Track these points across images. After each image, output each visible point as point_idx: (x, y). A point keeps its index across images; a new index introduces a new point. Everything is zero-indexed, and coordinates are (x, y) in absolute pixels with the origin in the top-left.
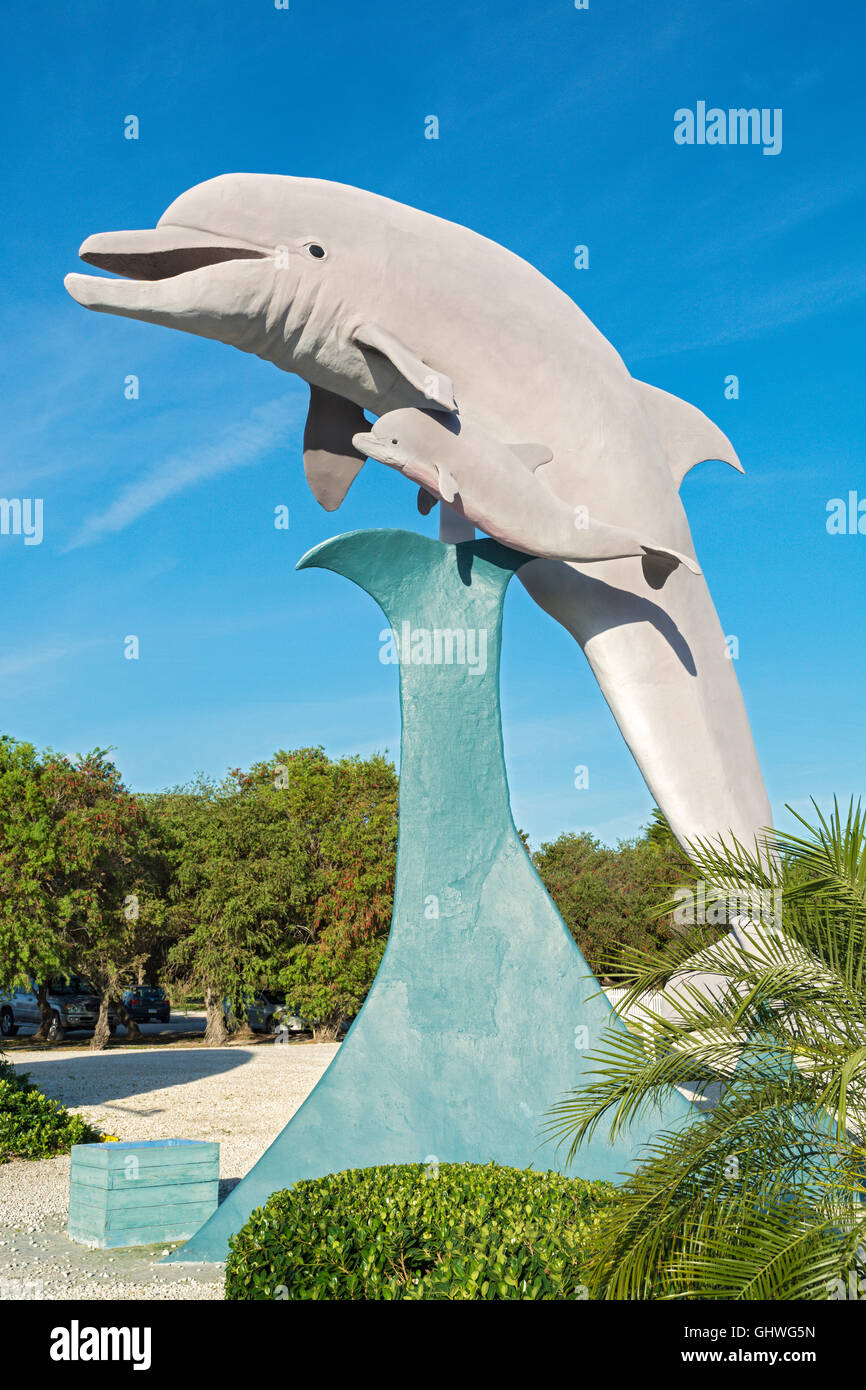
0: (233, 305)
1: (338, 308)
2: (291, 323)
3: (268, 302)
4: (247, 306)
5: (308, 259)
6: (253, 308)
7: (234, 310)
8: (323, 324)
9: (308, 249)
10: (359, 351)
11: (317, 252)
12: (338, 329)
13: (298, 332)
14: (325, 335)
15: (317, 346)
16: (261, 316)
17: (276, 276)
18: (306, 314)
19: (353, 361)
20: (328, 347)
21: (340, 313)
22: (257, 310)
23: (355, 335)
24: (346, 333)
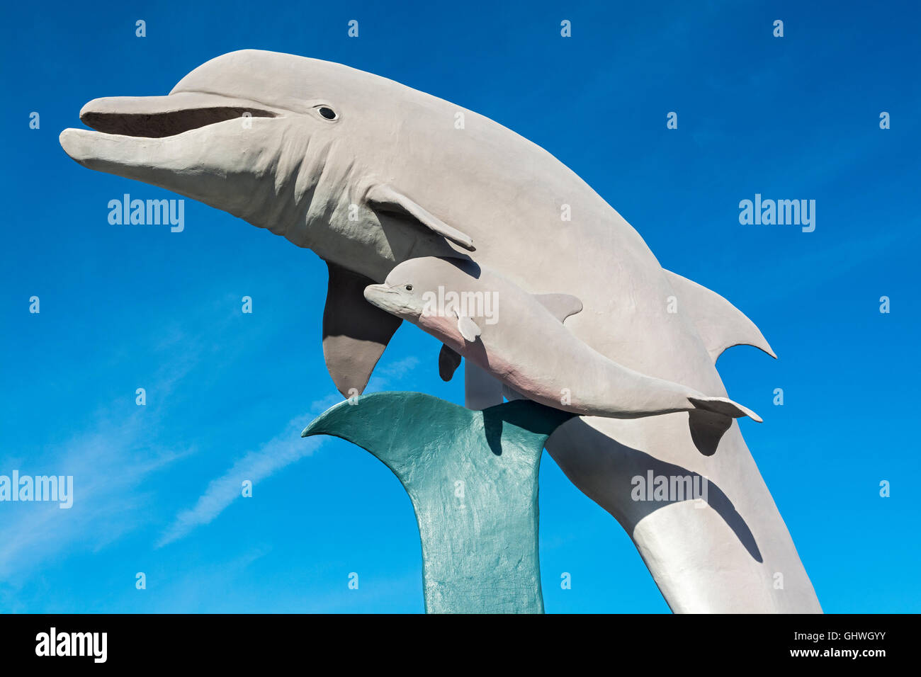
0: (238, 162)
1: (350, 168)
2: (302, 183)
3: (275, 161)
4: (254, 164)
5: (319, 120)
6: (261, 165)
7: (240, 168)
8: (335, 184)
9: (318, 110)
10: (373, 213)
11: (328, 114)
12: (350, 190)
13: (309, 193)
14: (337, 195)
15: (330, 208)
16: (270, 174)
17: (284, 133)
18: (317, 174)
19: (367, 224)
20: (341, 210)
21: (353, 173)
22: (264, 168)
23: (368, 195)
24: (359, 194)
